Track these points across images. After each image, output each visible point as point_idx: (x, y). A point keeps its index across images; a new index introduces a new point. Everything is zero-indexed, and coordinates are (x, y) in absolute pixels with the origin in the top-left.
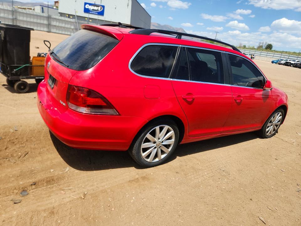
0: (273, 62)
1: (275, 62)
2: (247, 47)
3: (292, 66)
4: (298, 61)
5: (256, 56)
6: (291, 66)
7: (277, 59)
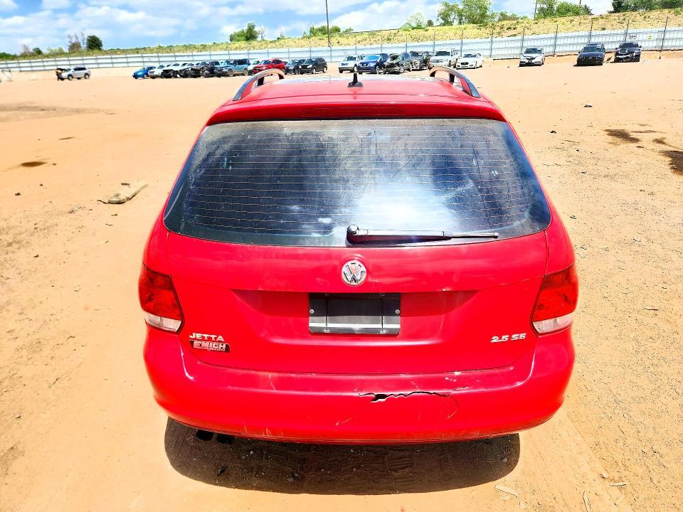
0: (136, 76)
1: (140, 76)
2: (45, 51)
3: (178, 76)
4: (184, 64)
5: (91, 70)
6: (176, 77)
7: (140, 68)
